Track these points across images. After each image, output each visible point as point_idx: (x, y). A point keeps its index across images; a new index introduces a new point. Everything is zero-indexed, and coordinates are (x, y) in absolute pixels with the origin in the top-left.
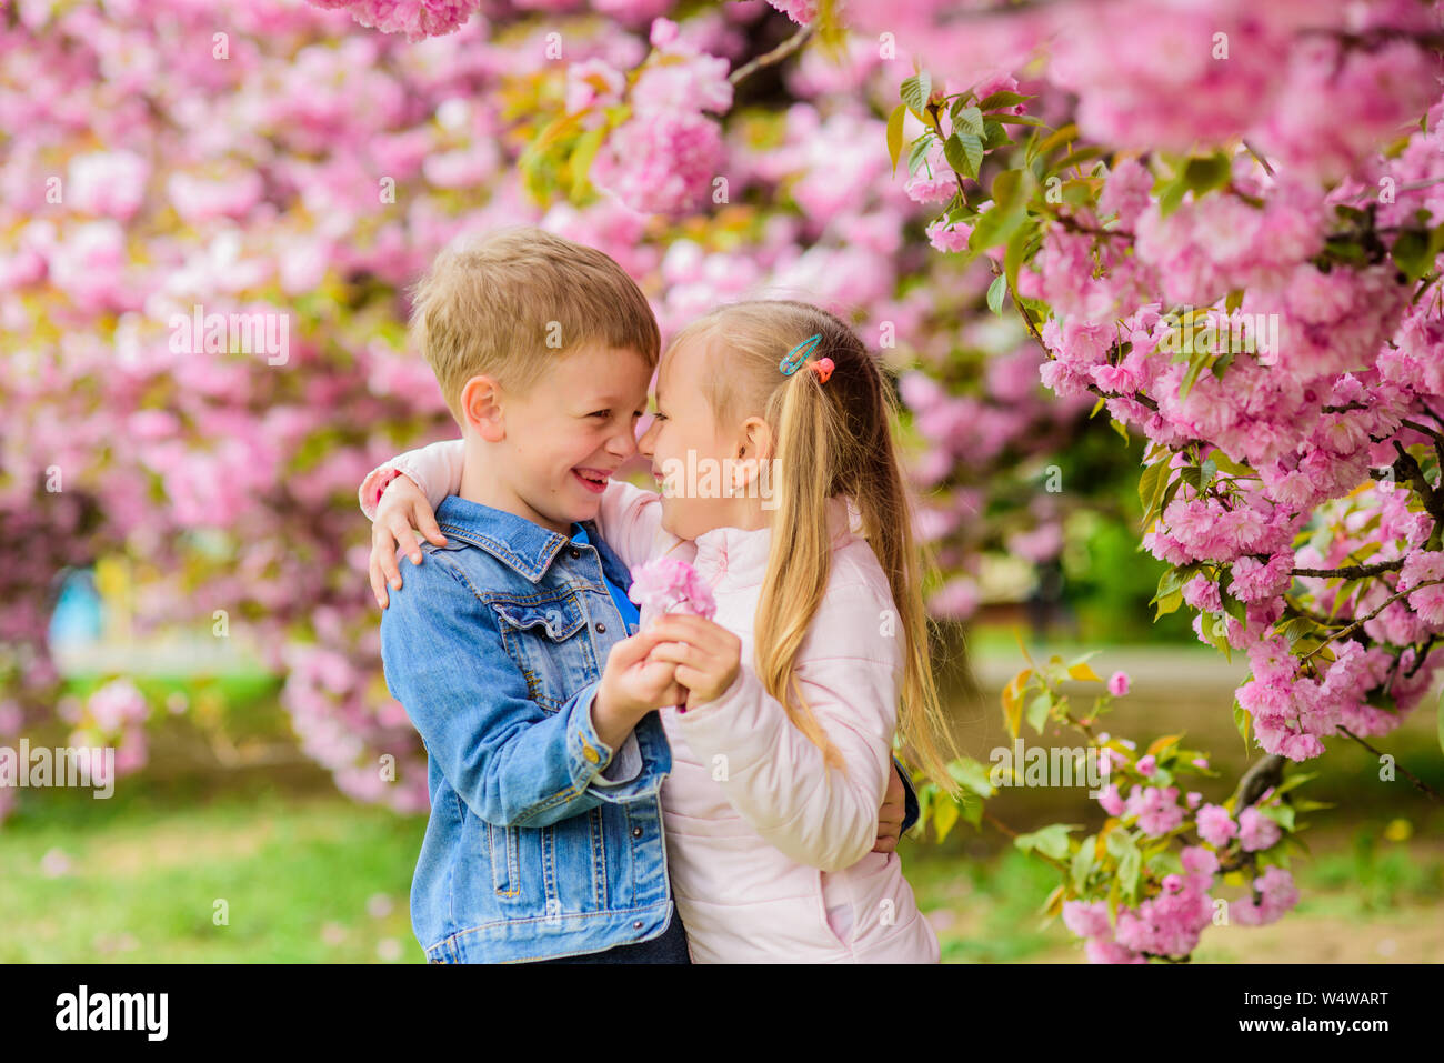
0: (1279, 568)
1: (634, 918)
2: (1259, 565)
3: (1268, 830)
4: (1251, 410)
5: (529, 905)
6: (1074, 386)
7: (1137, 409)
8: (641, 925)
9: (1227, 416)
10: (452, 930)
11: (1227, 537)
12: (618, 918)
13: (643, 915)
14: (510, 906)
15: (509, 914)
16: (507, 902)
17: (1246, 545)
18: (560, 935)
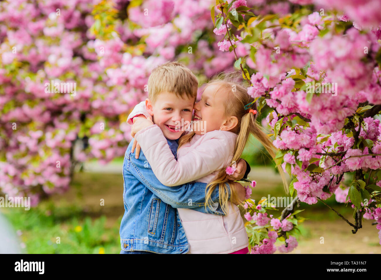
0: (313, 152)
1: (180, 248)
2: (307, 151)
3: (290, 225)
5: (156, 238)
7: (275, 104)
8: (182, 250)
10: (132, 237)
11: (299, 142)
12: (176, 248)
13: (182, 248)
14: (151, 237)
15: (150, 238)
16: (151, 235)
17: (304, 145)
18: (162, 248)
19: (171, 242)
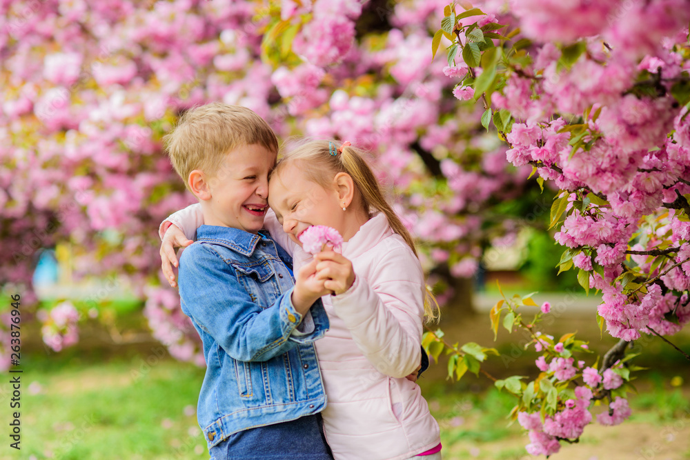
0: (620, 250)
1: (309, 403)
2: (610, 248)
3: (617, 379)
4: (603, 167)
5: (257, 400)
6: (522, 161)
7: (552, 173)
8: (313, 407)
9: (591, 169)
10: (219, 416)
11: (595, 234)
12: (301, 405)
13: (313, 402)
14: (248, 401)
15: (248, 405)
16: (247, 399)
17: (604, 238)
18: (274, 414)
19: (289, 397)
